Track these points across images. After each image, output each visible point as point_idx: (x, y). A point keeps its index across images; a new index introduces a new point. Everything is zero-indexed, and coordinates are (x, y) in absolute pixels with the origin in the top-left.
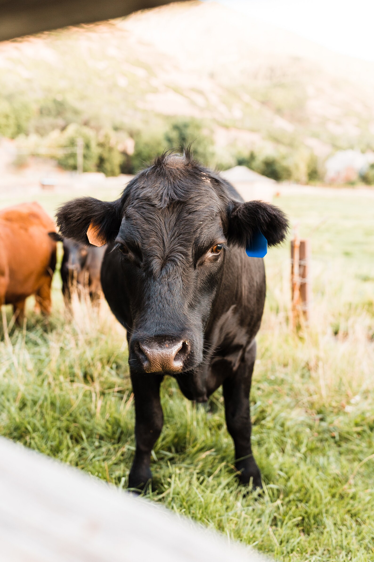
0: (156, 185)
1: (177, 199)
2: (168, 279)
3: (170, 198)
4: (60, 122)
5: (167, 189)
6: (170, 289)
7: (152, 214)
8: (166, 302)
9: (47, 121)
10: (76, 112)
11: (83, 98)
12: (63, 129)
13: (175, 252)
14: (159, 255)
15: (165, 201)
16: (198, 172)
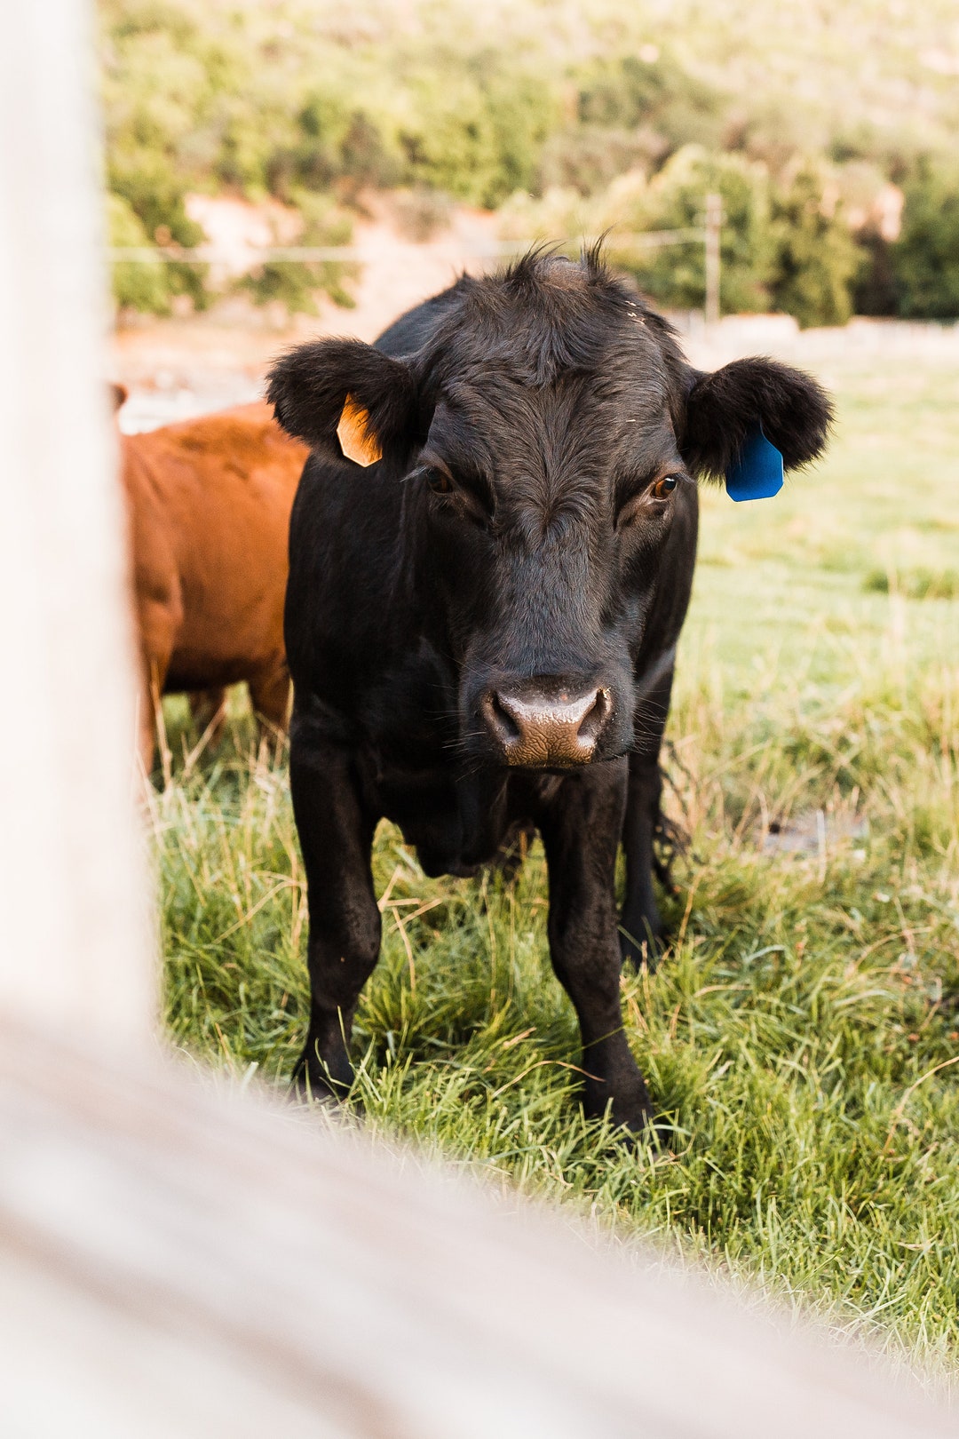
0: (521, 331)
1: (576, 365)
2: (560, 553)
3: (557, 364)
4: (648, 139)
5: (549, 340)
6: (566, 576)
7: (515, 400)
8: (558, 604)
9: (606, 138)
10: (703, 103)
11: (730, 51)
12: (659, 162)
13: (575, 490)
14: (534, 497)
15: (547, 368)
16: (619, 300)
